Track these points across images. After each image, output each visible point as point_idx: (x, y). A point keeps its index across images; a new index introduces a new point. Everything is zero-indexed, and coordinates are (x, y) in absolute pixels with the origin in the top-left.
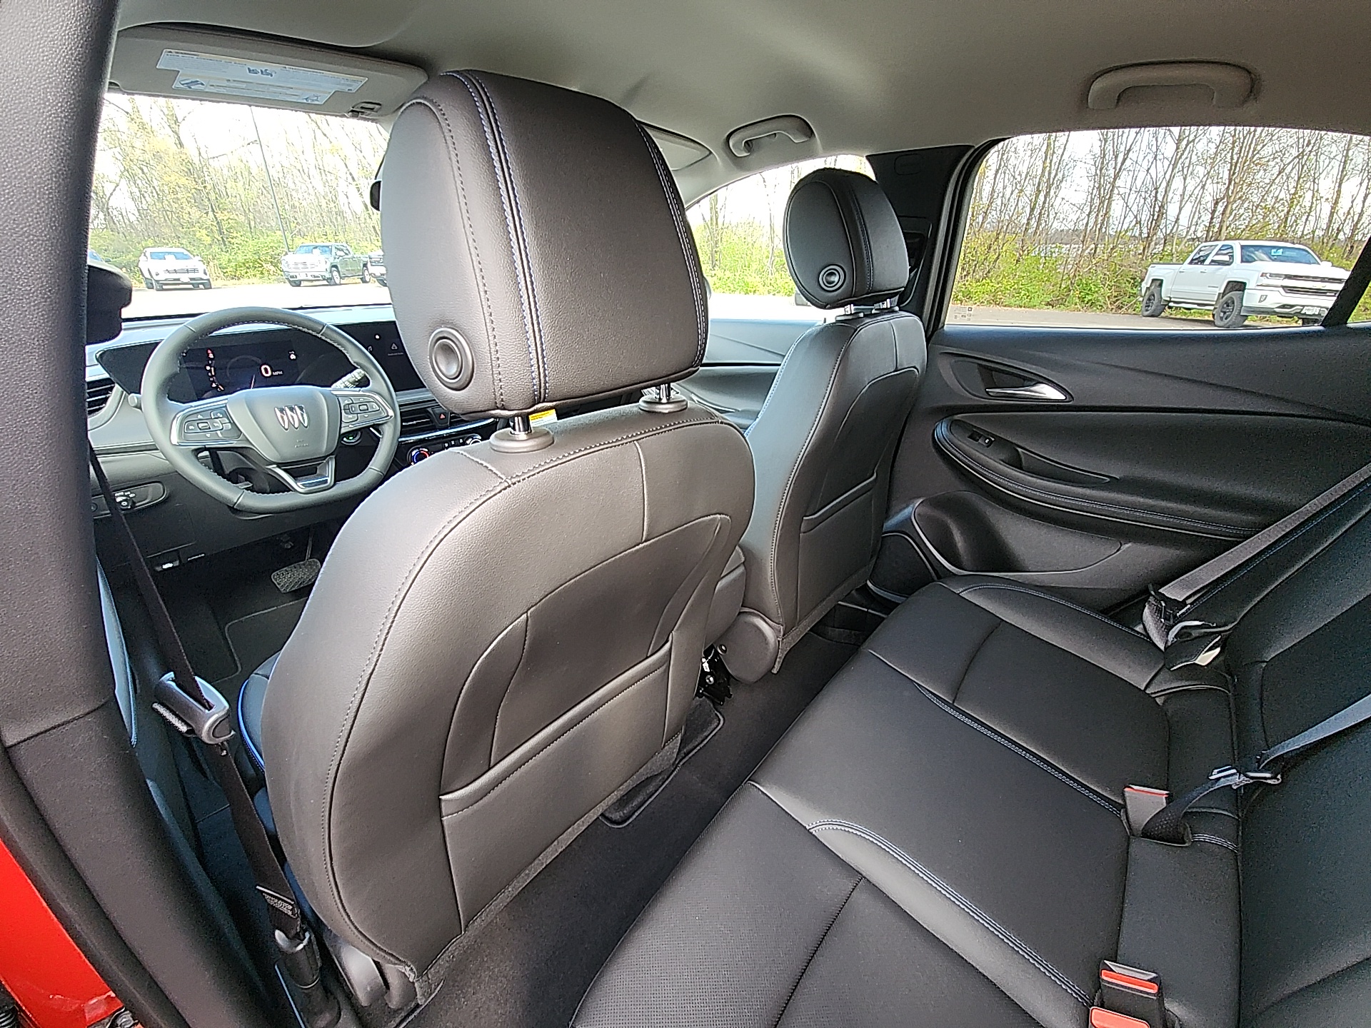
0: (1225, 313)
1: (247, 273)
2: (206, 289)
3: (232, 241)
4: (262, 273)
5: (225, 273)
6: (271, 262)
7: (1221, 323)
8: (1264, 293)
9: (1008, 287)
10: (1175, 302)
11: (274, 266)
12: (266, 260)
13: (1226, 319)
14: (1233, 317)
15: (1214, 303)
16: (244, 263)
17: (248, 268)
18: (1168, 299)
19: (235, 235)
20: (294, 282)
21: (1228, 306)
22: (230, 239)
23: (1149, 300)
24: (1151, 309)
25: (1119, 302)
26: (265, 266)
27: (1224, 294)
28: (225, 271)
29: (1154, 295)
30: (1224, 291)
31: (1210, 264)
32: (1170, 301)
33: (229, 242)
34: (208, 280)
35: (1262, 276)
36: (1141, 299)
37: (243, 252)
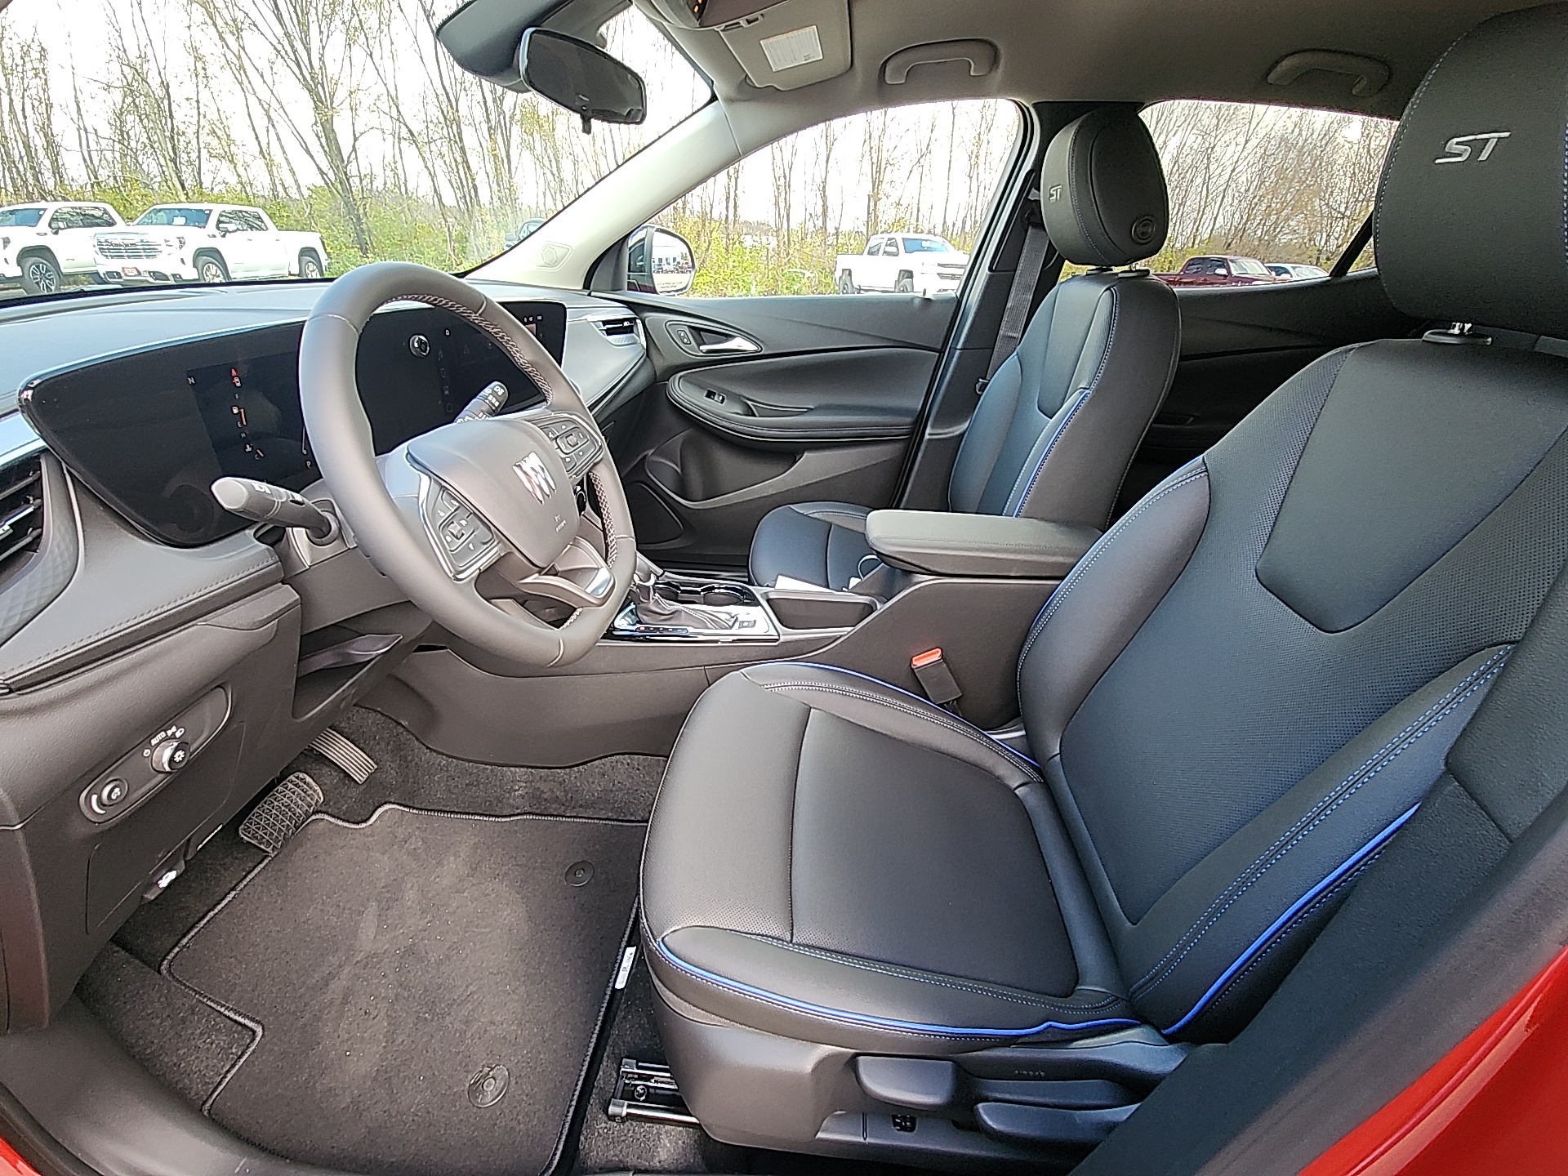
15: (893, 290)
27: (897, 280)
30: (898, 278)
31: (884, 255)
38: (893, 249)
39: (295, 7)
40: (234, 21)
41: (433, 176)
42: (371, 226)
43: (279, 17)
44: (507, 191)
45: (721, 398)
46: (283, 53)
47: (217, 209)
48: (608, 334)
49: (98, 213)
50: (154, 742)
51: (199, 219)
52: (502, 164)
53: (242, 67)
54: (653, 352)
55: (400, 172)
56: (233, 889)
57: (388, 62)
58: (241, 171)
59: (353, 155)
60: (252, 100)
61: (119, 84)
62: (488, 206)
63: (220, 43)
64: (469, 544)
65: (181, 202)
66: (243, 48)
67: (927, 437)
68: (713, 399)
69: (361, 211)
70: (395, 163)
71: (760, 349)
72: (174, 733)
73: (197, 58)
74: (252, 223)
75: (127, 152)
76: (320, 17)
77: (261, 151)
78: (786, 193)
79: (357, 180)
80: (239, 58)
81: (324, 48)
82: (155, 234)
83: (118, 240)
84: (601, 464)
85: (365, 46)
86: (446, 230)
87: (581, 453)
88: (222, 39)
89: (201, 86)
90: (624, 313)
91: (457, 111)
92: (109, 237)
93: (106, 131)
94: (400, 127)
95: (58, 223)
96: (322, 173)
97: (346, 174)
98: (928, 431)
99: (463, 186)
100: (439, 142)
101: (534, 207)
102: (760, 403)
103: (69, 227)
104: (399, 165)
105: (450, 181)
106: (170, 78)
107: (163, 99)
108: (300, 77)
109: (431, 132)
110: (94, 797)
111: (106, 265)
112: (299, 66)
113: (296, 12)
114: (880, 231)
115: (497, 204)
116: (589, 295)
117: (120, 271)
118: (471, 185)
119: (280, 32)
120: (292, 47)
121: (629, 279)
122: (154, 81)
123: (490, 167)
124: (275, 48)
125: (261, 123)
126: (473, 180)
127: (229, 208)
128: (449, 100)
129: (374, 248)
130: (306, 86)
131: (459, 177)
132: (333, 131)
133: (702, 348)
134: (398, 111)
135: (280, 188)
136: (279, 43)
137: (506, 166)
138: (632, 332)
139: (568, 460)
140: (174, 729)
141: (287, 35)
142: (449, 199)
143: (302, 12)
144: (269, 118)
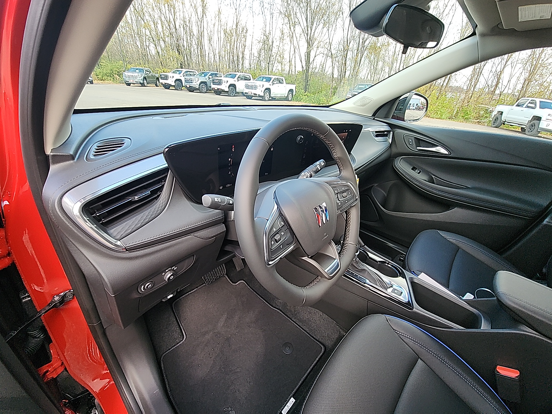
0: (530, 129)
1: (107, 78)
2: (91, 84)
3: (102, 64)
4: (113, 79)
5: (98, 78)
6: (118, 74)
7: (529, 134)
8: (549, 123)
9: (433, 109)
10: (507, 122)
11: (119, 76)
12: (115, 73)
13: (531, 132)
14: (534, 132)
15: (526, 124)
16: (106, 74)
17: (107, 76)
18: (504, 121)
19: (103, 61)
20: (128, 83)
21: (532, 126)
22: (101, 63)
23: (495, 120)
24: (496, 125)
25: (479, 120)
26: (115, 76)
27: (531, 121)
28: (98, 77)
29: (498, 118)
30: (531, 120)
31: (526, 107)
32: (505, 122)
33: (100, 64)
34: (92, 80)
35: (549, 115)
36: (492, 119)
37: (106, 69)
38: (533, 105)
39: (312, 17)
40: (295, 22)
41: (333, 68)
42: (310, 83)
43: (307, 20)
44: (356, 73)
45: (419, 171)
46: (304, 32)
47: (274, 77)
48: (376, 137)
49: (248, 77)
50: (167, 271)
51: (268, 80)
52: (357, 63)
53: (293, 36)
54: (393, 146)
55: (324, 67)
56: (197, 288)
57: (333, 32)
58: (283, 66)
59: (313, 62)
60: (292, 46)
61: (262, 41)
62: (347, 78)
63: (289, 29)
64: (281, 245)
65: (266, 75)
66: (295, 31)
67: (545, 222)
68: (415, 171)
69: (309, 79)
70: (324, 64)
71: (450, 154)
72: (174, 268)
73: (282, 34)
74: (280, 82)
75: (259, 61)
76: (318, 18)
77: (289, 61)
78: (478, 76)
79: (311, 69)
80: (293, 34)
81: (316, 29)
82: (258, 83)
83: (250, 84)
84: (354, 207)
85: (328, 28)
86: (331, 85)
87: (346, 201)
88: (290, 28)
89: (281, 42)
90: (387, 128)
91: (349, 46)
92: (248, 83)
93: (256, 54)
94: (329, 53)
95: (240, 78)
96: (303, 67)
97: (309, 67)
98: (547, 220)
99: (342, 71)
100: (339, 57)
101: (363, 78)
102: (439, 178)
103: (241, 80)
104: (325, 65)
105: (338, 70)
106: (274, 40)
107: (271, 46)
108: (307, 39)
109: (338, 54)
110: (143, 286)
111: (246, 91)
112: (307, 35)
113: (312, 18)
114: (527, 96)
115: (350, 77)
116: (374, 119)
117: (248, 92)
118: (344, 71)
119: (305, 25)
120: (307, 29)
121: (394, 113)
122: (270, 41)
123: (353, 65)
124: (303, 30)
125: (292, 52)
126: (346, 69)
127: (276, 77)
128: (347, 43)
129: (309, 90)
130: (307, 41)
131: (342, 69)
132: (310, 54)
133: (417, 148)
134: (330, 47)
135: (291, 72)
136: (304, 28)
137: (358, 65)
138: (387, 136)
139: (339, 204)
140: (174, 267)
141: (307, 26)
142: (335, 76)
143: (314, 18)
144: (295, 51)
